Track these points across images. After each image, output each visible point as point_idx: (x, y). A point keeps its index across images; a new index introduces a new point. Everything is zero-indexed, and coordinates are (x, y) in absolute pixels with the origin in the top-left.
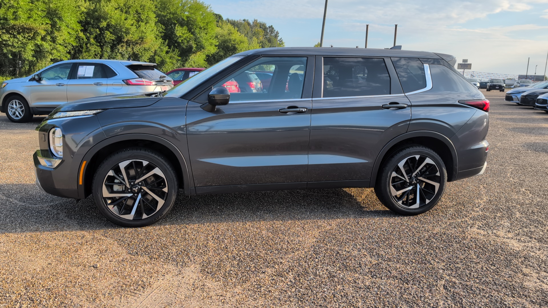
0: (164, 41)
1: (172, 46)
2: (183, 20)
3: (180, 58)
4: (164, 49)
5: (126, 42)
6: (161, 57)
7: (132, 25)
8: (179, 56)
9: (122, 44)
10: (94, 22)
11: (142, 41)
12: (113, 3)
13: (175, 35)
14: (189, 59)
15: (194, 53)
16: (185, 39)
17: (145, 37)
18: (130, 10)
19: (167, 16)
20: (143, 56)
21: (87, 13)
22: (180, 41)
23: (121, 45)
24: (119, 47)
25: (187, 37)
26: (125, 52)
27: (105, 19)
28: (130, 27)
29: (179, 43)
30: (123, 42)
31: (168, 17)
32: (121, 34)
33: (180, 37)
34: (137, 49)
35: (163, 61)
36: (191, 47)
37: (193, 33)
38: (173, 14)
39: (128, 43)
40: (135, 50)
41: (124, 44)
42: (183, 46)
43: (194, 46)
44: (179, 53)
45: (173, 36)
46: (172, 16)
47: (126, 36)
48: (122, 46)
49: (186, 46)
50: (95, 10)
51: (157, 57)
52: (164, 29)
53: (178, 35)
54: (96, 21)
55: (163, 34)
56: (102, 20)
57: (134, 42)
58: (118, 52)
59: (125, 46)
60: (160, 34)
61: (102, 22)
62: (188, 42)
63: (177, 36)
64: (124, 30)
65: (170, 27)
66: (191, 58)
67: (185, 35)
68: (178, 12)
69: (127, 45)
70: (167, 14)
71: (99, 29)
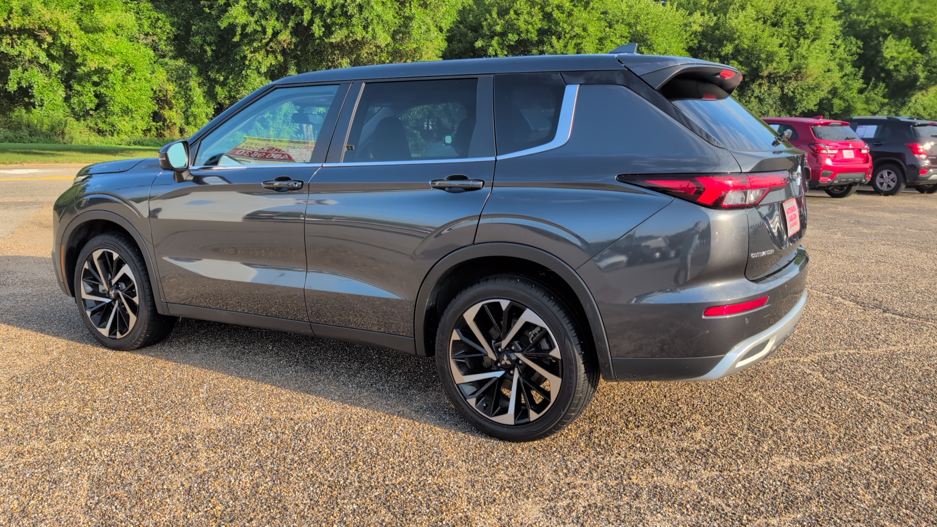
0: (857, 69)
1: (873, 79)
2: (905, 26)
3: (886, 101)
4: (855, 84)
5: (767, 76)
6: (845, 101)
7: (781, 45)
8: (884, 97)
9: (760, 81)
10: (712, 47)
11: (799, 72)
12: (750, 11)
13: (883, 57)
14: (910, 101)
15: (921, 89)
16: (903, 62)
17: (804, 66)
18: (784, 19)
19: (870, 22)
20: (804, 100)
21: (704, 34)
22: (892, 67)
23: (758, 83)
24: (754, 86)
25: (909, 59)
26: (766, 94)
27: (731, 40)
28: (776, 49)
29: (888, 73)
30: (762, 77)
31: (872, 23)
32: (759, 63)
33: (893, 58)
34: (791, 87)
35: (849, 106)
36: (916, 78)
37: (923, 51)
38: (883, 17)
39: (772, 79)
40: (786, 91)
41: (765, 81)
42: (899, 77)
43: (922, 75)
44: (886, 90)
45: (878, 59)
46: (879, 21)
47: (767, 65)
48: (760, 85)
49: (904, 77)
50: (717, 27)
51: (837, 102)
52: (862, 46)
53: (888, 56)
54: (716, 45)
55: (856, 57)
56: (725, 42)
57: (782, 76)
58: (752, 95)
59: (767, 84)
60: (850, 58)
61: (726, 45)
62: (909, 68)
63: (885, 59)
64: (763, 56)
65: (876, 42)
66: (913, 99)
67: (904, 56)
68: (895, 11)
69: (769, 82)
70: (870, 17)
71: (720, 59)
